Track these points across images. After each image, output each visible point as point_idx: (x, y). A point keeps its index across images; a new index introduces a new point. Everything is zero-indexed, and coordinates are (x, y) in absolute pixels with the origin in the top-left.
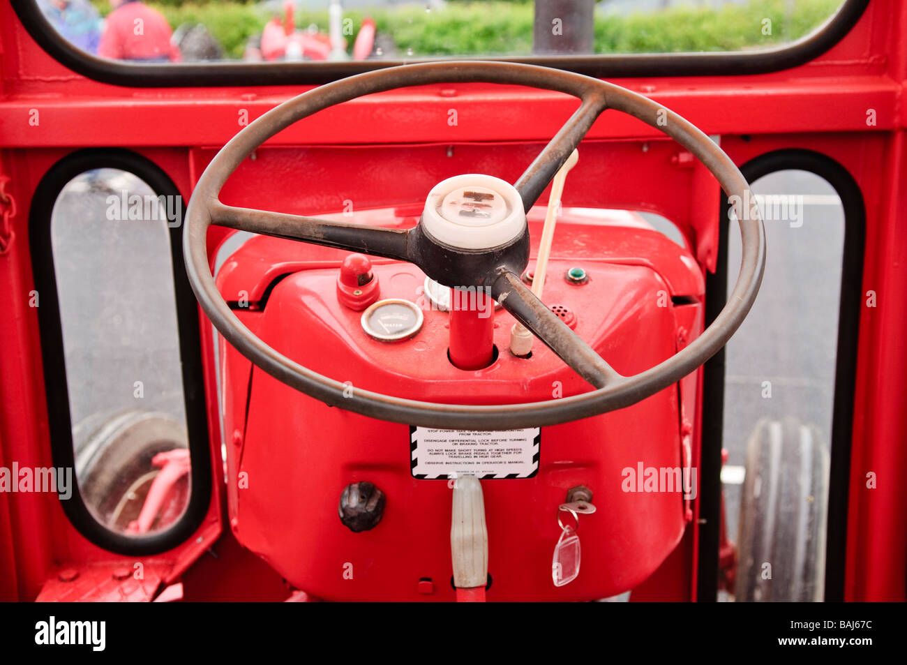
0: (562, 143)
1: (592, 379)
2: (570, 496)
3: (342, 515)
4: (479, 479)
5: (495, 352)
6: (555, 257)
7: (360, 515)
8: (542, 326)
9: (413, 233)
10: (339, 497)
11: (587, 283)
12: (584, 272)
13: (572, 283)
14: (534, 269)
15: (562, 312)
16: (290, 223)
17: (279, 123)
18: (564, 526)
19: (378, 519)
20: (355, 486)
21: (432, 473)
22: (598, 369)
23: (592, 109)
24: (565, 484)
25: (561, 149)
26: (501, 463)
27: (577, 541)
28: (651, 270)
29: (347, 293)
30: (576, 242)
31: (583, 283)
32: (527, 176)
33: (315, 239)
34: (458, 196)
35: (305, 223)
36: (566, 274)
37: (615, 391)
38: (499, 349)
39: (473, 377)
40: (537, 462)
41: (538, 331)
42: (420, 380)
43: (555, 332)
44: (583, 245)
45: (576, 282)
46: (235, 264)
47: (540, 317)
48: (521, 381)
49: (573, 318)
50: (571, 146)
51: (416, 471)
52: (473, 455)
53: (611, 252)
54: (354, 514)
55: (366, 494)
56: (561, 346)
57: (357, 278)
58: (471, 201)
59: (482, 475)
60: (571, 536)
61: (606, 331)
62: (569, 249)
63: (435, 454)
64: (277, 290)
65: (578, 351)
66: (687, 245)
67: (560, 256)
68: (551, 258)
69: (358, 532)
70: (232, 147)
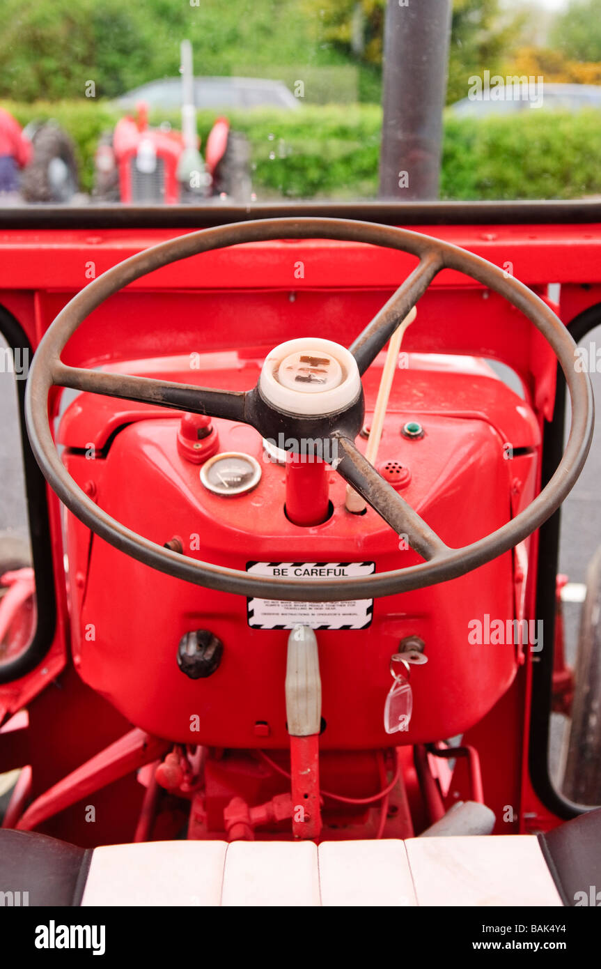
0: (399, 303)
1: (420, 549)
2: (402, 646)
3: (180, 662)
4: (314, 630)
5: (331, 507)
6: (392, 408)
7: (197, 663)
8: (374, 494)
9: (251, 395)
10: (177, 644)
11: (422, 438)
12: (420, 425)
13: (408, 438)
14: (371, 424)
15: (397, 468)
16: (130, 384)
17: (121, 281)
18: (397, 674)
19: (215, 666)
20: (194, 634)
21: (268, 624)
22: (426, 539)
23: (429, 269)
24: (399, 634)
25: (398, 310)
26: (335, 614)
27: (409, 690)
28: (485, 424)
29: (187, 446)
30: (415, 391)
31: (419, 437)
32: (364, 338)
33: (154, 400)
34: (294, 360)
35: (145, 384)
36: (402, 428)
37: (442, 564)
38: (335, 505)
39: (307, 533)
40: (370, 615)
41: (370, 498)
42: (257, 536)
43: (385, 501)
44: (421, 395)
45: (412, 437)
46: (79, 410)
47: (372, 484)
48: (355, 537)
49: (408, 474)
50: (408, 306)
51: (252, 622)
52: (308, 607)
53: (448, 404)
54: (192, 662)
55: (204, 642)
56: (392, 515)
57: (197, 433)
58: (307, 365)
59: (317, 626)
60: (403, 684)
61: (440, 487)
62: (407, 400)
63: (272, 605)
64: (119, 439)
65: (408, 521)
66: (526, 395)
67: (398, 409)
68: (388, 411)
69: (196, 678)
70: (74, 307)
